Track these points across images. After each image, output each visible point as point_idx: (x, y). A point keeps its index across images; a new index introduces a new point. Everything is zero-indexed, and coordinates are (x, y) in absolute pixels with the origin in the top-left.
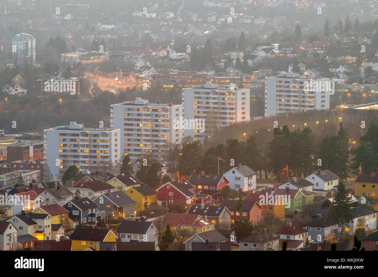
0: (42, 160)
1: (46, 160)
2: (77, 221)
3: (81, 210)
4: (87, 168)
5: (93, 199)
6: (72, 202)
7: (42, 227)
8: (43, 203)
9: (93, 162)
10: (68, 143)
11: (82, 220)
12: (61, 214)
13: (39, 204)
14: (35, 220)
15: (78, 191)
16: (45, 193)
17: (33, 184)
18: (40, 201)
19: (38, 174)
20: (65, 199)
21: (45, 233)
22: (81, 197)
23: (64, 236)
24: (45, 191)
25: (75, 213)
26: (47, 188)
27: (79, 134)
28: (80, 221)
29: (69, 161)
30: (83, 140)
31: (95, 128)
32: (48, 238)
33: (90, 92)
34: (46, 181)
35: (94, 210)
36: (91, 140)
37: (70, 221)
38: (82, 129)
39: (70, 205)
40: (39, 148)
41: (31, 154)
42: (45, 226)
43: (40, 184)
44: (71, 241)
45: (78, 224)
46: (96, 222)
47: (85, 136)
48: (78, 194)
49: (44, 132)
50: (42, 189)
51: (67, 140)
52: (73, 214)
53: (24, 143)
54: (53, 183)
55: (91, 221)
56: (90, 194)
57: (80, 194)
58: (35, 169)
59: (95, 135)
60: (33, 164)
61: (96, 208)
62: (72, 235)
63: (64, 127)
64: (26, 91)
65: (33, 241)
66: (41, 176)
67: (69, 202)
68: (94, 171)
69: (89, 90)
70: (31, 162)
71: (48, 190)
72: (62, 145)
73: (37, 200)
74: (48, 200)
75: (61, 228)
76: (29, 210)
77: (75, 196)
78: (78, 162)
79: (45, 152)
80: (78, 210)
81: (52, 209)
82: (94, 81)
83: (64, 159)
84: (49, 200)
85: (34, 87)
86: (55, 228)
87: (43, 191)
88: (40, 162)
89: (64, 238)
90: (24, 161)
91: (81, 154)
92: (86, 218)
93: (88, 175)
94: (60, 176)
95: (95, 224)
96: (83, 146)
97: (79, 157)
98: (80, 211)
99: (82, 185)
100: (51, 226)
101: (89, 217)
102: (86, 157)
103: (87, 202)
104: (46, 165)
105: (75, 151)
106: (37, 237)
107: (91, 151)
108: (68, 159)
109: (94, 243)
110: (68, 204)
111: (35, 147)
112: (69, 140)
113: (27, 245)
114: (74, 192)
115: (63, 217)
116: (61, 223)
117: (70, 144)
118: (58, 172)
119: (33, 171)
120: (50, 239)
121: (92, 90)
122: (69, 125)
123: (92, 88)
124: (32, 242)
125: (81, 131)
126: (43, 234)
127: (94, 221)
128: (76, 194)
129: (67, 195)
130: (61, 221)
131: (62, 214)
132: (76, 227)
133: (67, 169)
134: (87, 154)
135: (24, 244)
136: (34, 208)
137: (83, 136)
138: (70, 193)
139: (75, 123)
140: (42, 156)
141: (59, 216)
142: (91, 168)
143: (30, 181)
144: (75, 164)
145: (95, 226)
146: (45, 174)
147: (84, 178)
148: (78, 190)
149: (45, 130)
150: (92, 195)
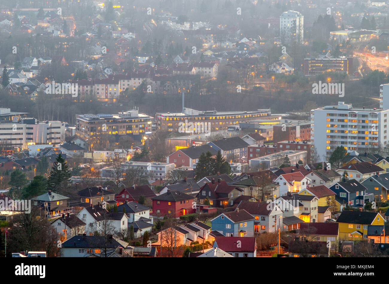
0: (309, 141)
1: (313, 140)
2: (345, 203)
3: (349, 193)
4: (355, 149)
5: (361, 181)
6: (340, 184)
7: (309, 209)
8: (309, 184)
9: (361, 143)
10: (336, 123)
11: (350, 202)
12: (328, 196)
13: (305, 186)
14: (301, 202)
15: (345, 173)
16: (312, 175)
17: (300, 165)
18: (307, 183)
19: (305, 155)
20: (332, 181)
21: (311, 215)
22: (348, 179)
23: (330, 218)
24: (312, 173)
25: (342, 195)
26: (314, 169)
27: (347, 114)
28: (348, 203)
29: (336, 142)
30: (351, 121)
31: (364, 108)
32: (314, 220)
33: (360, 71)
34: (313, 162)
35: (362, 192)
36: (360, 120)
37: (337, 203)
38: (351, 110)
39: (337, 187)
40: (306, 128)
41: (298, 134)
42: (311, 208)
43: (307, 165)
44: (338, 224)
45: (345, 206)
46: (364, 205)
47: (353, 116)
48: (346, 175)
49: (311, 111)
50: (308, 170)
51: (334, 120)
52: (340, 196)
53: (290, 122)
54: (320, 164)
55: (358, 203)
56: (358, 176)
57: (348, 175)
58: (302, 149)
59: (364, 116)
60: (300, 145)
61: (364, 191)
62: (340, 217)
63: (332, 107)
64: (294, 69)
65: (299, 224)
66: (308, 157)
67: (337, 184)
68: (363, 152)
69: (358, 70)
70: (298, 142)
71: (314, 171)
72: (330, 125)
73: (303, 182)
74: (314, 181)
75: (328, 211)
76: (295, 191)
77: (342, 177)
78: (346, 143)
79: (312, 132)
80: (346, 192)
81: (319, 191)
82: (363, 60)
83: (331, 139)
84: (316, 181)
85: (302, 65)
86: (322, 210)
87: (310, 172)
88: (306, 143)
89: (330, 221)
90: (291, 141)
91: (349, 135)
92: (353, 201)
93: (356, 156)
94: (327, 157)
95: (363, 207)
96: (351, 126)
97: (347, 138)
98: (347, 194)
99: (350, 167)
100: (317, 208)
101: (357, 200)
102: (354, 138)
103: (354, 184)
104: (313, 145)
105: (343, 132)
106: (303, 220)
107: (359, 132)
108: (335, 140)
109: (361, 226)
110: (335, 185)
111: (302, 127)
112: (337, 120)
113: (292, 227)
114: (341, 173)
115: (329, 199)
116: (328, 205)
117: (338, 125)
118: (325, 153)
119: (300, 152)
120: (316, 221)
121: (361, 70)
122: (338, 105)
123: (361, 67)
125: (349, 111)
126: (309, 216)
127: (362, 204)
128: (343, 176)
129: (334, 176)
130: (328, 203)
132: (343, 210)
133: (334, 150)
134: (356, 135)
135: (290, 226)
136: (300, 190)
137: (352, 116)
138: (338, 175)
139: (343, 103)
140: (309, 136)
141: (326, 198)
142: (359, 149)
143: (296, 162)
144: (343, 145)
145: (363, 209)
146: (311, 155)
147: (352, 159)
148: (345, 171)
149: (312, 110)
150: (360, 177)
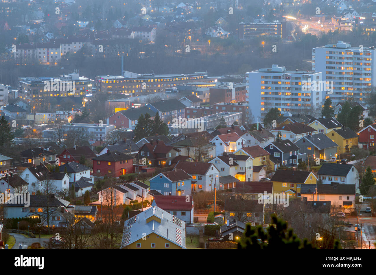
0: (244, 102)
1: (248, 102)
2: (278, 163)
3: (283, 152)
4: (288, 110)
5: (294, 141)
6: (274, 144)
7: (244, 169)
8: (245, 144)
9: (294, 105)
10: (270, 86)
11: (284, 161)
13: (241, 146)
14: (237, 161)
15: (279, 133)
16: (247, 135)
17: (235, 126)
18: (242, 143)
19: (240, 116)
20: (266, 141)
21: (246, 174)
22: (282, 139)
23: (265, 177)
24: (247, 133)
25: (276, 155)
26: (249, 130)
27: (281, 77)
28: (282, 163)
29: (270, 103)
30: (284, 83)
31: (297, 71)
32: (249, 179)
34: (248, 123)
35: (295, 152)
36: (293, 82)
37: (272, 163)
38: (284, 72)
39: (271, 147)
40: (241, 90)
41: (234, 96)
42: (246, 168)
43: (242, 126)
44: (272, 182)
45: (279, 166)
46: (297, 165)
47: (287, 78)
48: (280, 136)
49: (247, 74)
50: (243, 130)
51: (269, 83)
53: (226, 85)
54: (255, 125)
55: (292, 163)
56: (292, 136)
57: (282, 136)
58: (237, 111)
59: (297, 78)
60: (236, 107)
61: (297, 151)
62: (274, 176)
63: (266, 69)
64: (229, 33)
66: (243, 118)
67: (271, 144)
68: (296, 113)
69: (291, 33)
70: (233, 104)
71: (249, 132)
72: (264, 87)
73: (239, 142)
74: (249, 141)
75: (262, 170)
76: (231, 151)
77: (276, 138)
78: (280, 104)
79: (247, 94)
80: (279, 152)
81: (254, 151)
82: (296, 24)
83: (265, 101)
84: (251, 142)
85: (237, 29)
86: (256, 169)
87: (245, 133)
88: (242, 104)
89: (265, 180)
90: (226, 103)
91: (283, 96)
92: (287, 160)
93: (290, 117)
94: (262, 118)
95: (296, 166)
96: (285, 88)
97: (281, 100)
98: (281, 153)
99: (283, 127)
100: (252, 167)
101: (290, 160)
102: (288, 99)
103: (288, 144)
104: (248, 107)
105: (277, 94)
106: (239, 179)
107: (292, 94)
108: (270, 101)
109: (295, 184)
110: (269, 146)
111: (237, 89)
112: (271, 83)
113: (228, 186)
114: (275, 133)
115: (264, 159)
116: (262, 165)
117: (272, 87)
118: (260, 114)
119: (236, 113)
120: (251, 180)
121: (294, 34)
122: (272, 68)
123: (294, 31)
124: (233, 183)
125: (283, 74)
126: (244, 175)
127: (295, 163)
128: (277, 136)
129: (269, 137)
130: (263, 163)
131: (264, 156)
132: (277, 169)
133: (268, 112)
134: (289, 97)
135: (226, 185)
136: (236, 150)
137: (285, 78)
138: (272, 135)
139: (277, 66)
140: (244, 98)
141: (260, 158)
142: (292, 110)
143: (232, 123)
144: (277, 107)
145: (296, 168)
146: (247, 116)
147: (285, 121)
148: (279, 132)
149: (247, 73)
150: (293, 137)
